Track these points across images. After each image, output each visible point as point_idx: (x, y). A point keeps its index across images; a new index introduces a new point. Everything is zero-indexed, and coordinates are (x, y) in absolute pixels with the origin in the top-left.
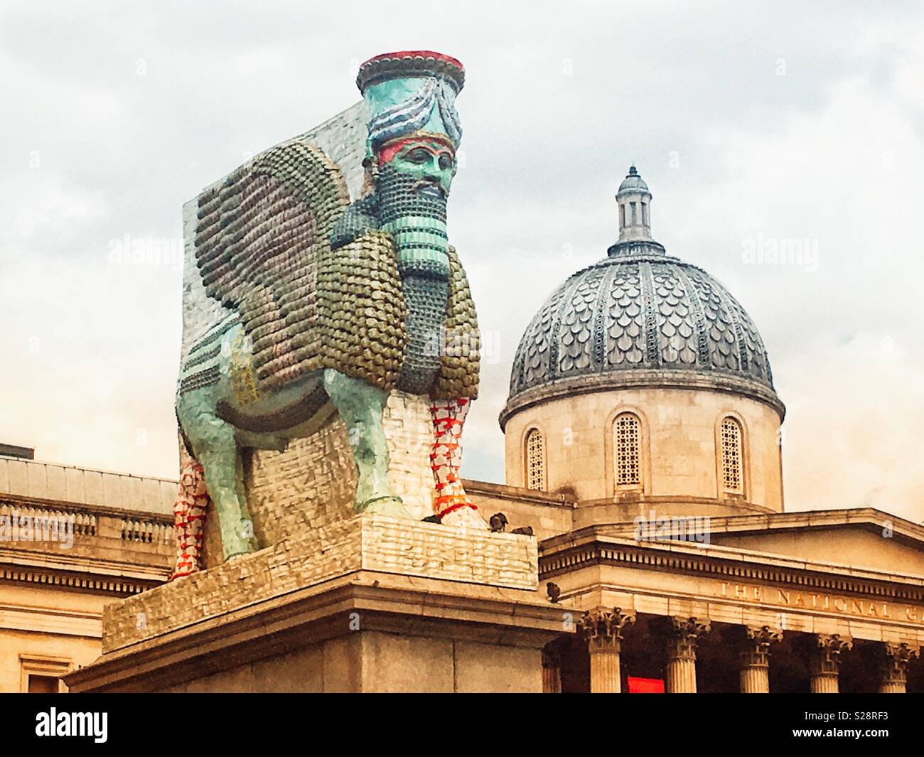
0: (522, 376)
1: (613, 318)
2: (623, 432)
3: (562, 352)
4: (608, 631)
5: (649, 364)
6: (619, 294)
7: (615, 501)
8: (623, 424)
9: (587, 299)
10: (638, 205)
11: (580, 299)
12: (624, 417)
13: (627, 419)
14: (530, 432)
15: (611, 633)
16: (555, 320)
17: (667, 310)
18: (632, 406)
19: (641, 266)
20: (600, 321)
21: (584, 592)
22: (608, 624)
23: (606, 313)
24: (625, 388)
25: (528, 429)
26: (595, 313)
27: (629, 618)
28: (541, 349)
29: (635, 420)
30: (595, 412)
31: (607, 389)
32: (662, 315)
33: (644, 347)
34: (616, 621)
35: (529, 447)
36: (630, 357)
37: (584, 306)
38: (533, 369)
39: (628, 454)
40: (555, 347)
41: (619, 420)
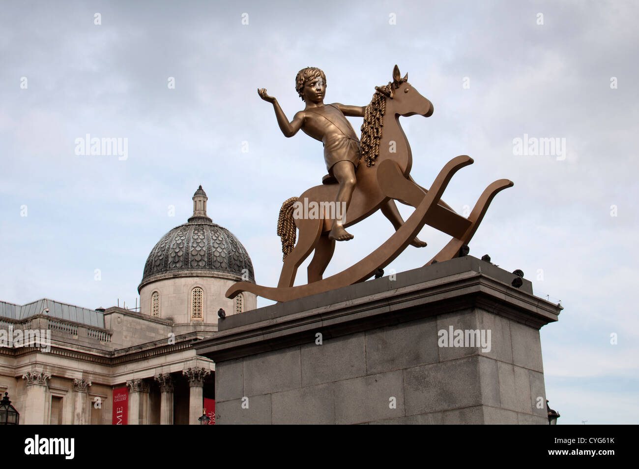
0: (151, 269)
1: (193, 247)
2: (196, 295)
3: (170, 260)
4: (199, 378)
5: (208, 267)
6: (196, 237)
7: (191, 324)
8: (196, 292)
9: (182, 238)
10: (202, 202)
11: (178, 238)
12: (197, 289)
13: (198, 290)
14: (154, 293)
15: (200, 379)
16: (167, 246)
17: (216, 246)
18: (200, 284)
19: (204, 226)
20: (188, 247)
21: (188, 361)
22: (199, 375)
23: (190, 244)
24: (198, 276)
25: (153, 292)
26: (185, 245)
27: (208, 373)
28: (161, 258)
29: (201, 290)
30: (184, 286)
31: (189, 277)
32: (214, 247)
33: (206, 260)
34: (202, 374)
35: (153, 299)
36: (200, 264)
37: (180, 241)
38: (157, 266)
39: (197, 304)
40: (167, 257)
41: (194, 290)
